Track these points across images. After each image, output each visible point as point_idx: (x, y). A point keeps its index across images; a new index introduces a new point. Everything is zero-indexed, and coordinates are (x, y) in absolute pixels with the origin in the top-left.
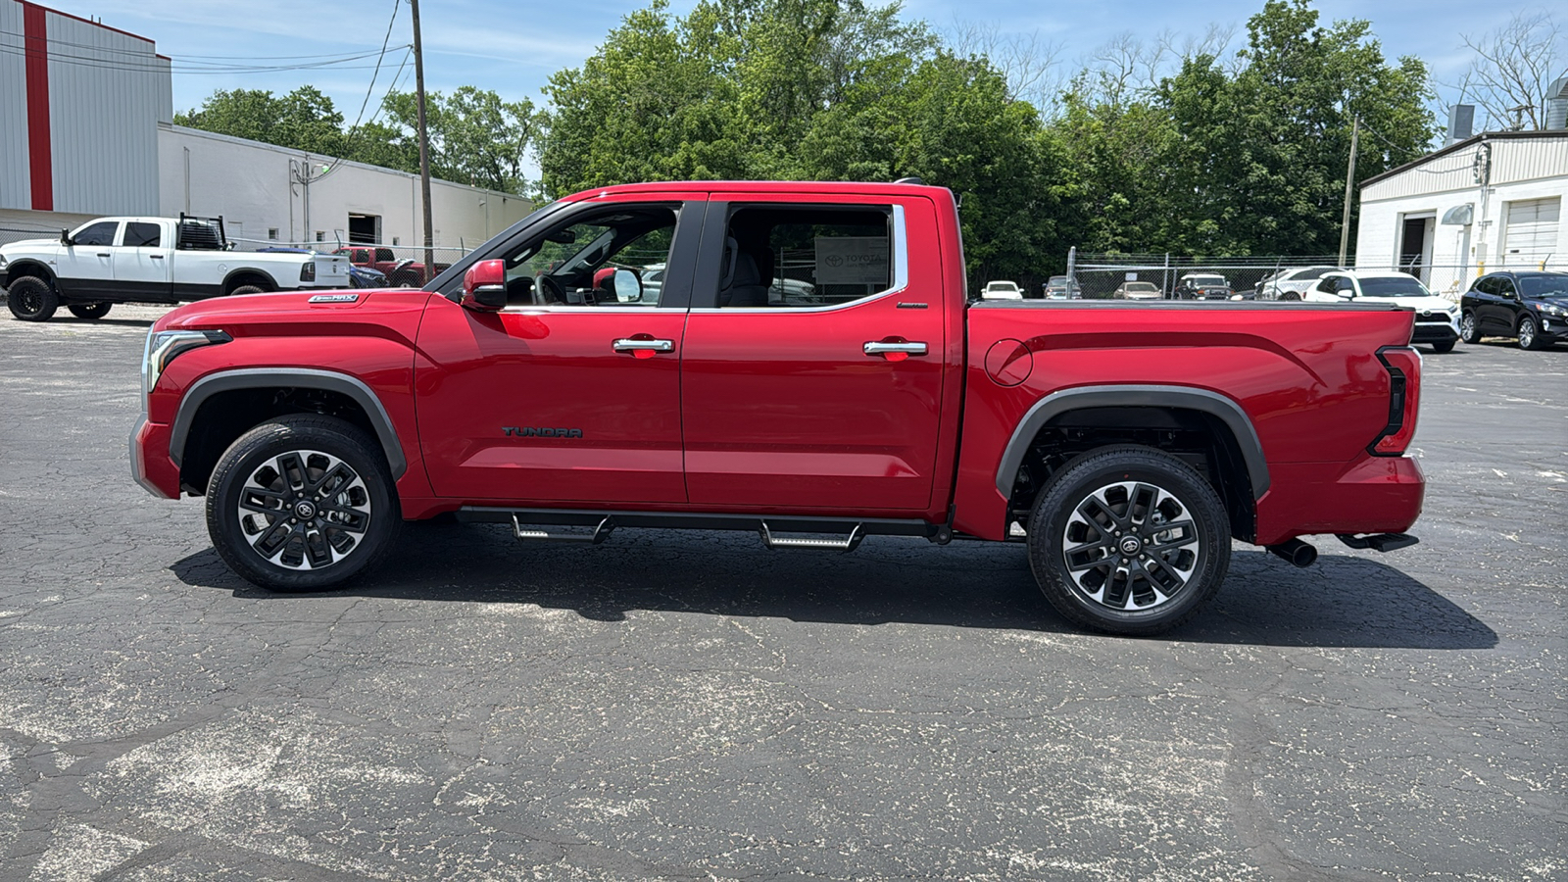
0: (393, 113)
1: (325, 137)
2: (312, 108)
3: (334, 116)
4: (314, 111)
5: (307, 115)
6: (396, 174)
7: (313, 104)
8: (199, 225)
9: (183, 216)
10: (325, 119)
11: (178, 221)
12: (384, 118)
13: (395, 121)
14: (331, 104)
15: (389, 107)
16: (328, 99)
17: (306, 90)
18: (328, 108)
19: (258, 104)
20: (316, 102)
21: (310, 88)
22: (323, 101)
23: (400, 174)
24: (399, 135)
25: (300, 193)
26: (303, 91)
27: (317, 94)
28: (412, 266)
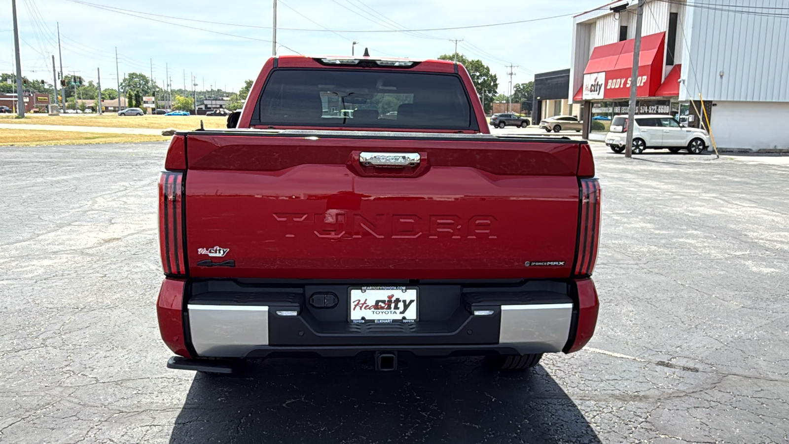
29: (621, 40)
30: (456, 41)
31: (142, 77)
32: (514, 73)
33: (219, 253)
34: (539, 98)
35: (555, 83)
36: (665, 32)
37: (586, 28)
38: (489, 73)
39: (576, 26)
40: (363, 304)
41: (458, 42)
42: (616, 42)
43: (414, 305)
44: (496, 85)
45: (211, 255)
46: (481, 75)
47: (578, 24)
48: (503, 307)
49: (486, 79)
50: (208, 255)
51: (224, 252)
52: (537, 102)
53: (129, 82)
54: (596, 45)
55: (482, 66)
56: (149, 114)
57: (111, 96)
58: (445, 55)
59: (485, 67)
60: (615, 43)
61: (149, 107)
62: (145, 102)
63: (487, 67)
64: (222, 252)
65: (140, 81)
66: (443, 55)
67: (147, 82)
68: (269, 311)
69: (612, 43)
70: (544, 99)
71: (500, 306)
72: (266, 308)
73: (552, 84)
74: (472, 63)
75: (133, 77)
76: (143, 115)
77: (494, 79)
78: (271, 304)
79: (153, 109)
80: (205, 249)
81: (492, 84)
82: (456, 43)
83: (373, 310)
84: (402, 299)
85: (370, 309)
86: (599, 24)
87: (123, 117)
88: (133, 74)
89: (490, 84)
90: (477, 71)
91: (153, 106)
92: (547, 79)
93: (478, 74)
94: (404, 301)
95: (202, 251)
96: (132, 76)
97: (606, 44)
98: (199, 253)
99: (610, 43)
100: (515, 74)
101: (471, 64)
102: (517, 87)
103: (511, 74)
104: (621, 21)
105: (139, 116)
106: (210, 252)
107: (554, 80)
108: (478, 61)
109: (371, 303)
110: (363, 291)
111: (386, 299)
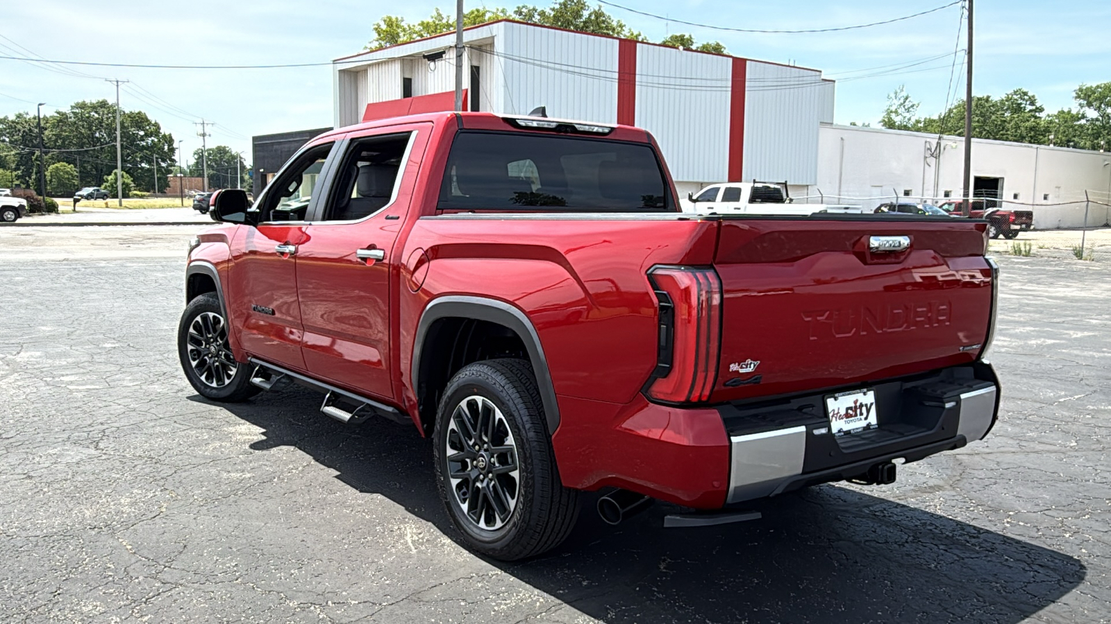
0: (1082, 101)
1: (1027, 124)
2: (1021, 104)
3: (1037, 108)
4: (1023, 106)
5: (1018, 109)
6: (1021, 146)
7: (1021, 101)
8: (769, 187)
9: (755, 182)
10: (1031, 111)
11: (752, 184)
12: (1074, 107)
13: (1082, 107)
14: (1035, 100)
15: (1078, 97)
16: (1033, 96)
17: (1017, 91)
18: (1032, 103)
19: (980, 105)
20: (1024, 99)
21: (1020, 90)
22: (1030, 98)
23: (1025, 146)
24: (1083, 117)
25: (933, 165)
26: (1015, 93)
27: (1025, 94)
28: (998, 213)
29: (404, 97)
30: (117, 82)
32: (207, 134)
33: (749, 367)
34: (262, 170)
35: (286, 150)
36: (467, 90)
37: (352, 77)
38: (159, 132)
39: (338, 72)
40: (837, 414)
41: (119, 83)
42: (399, 98)
43: (873, 408)
44: (172, 150)
45: (742, 371)
46: (146, 135)
47: (340, 71)
48: (963, 396)
49: (156, 140)
50: (738, 371)
51: (755, 366)
52: (260, 176)
54: (371, 101)
55: (147, 120)
58: (84, 102)
59: (153, 122)
60: (398, 100)
63: (156, 123)
64: (752, 365)
66: (80, 101)
68: (807, 432)
69: (393, 99)
70: (271, 172)
71: (959, 395)
72: (803, 429)
73: (281, 152)
74: (131, 116)
77: (169, 140)
78: (808, 422)
80: (737, 364)
81: (166, 148)
82: (117, 86)
83: (845, 419)
84: (864, 403)
85: (842, 418)
86: (372, 73)
89: (164, 149)
90: (140, 128)
92: (272, 144)
93: (142, 133)
94: (866, 405)
95: (734, 367)
97: (384, 100)
98: (731, 370)
99: (390, 99)
100: (210, 135)
101: (129, 117)
102: (199, 154)
103: (204, 135)
104: (403, 71)
106: (742, 368)
107: (283, 146)
108: (139, 113)
109: (843, 412)
110: (836, 399)
111: (853, 405)
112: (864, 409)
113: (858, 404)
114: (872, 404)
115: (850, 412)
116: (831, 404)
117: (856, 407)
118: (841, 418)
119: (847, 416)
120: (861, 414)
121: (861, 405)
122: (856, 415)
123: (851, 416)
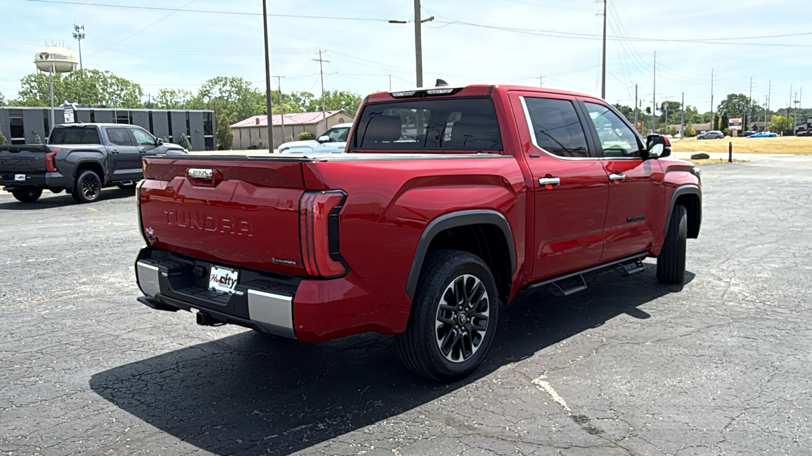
31: (742, 97)
40: (215, 278)
43: (236, 283)
53: (727, 104)
56: (735, 137)
57: (707, 119)
61: (735, 129)
62: (732, 124)
65: (739, 101)
67: (748, 102)
75: (732, 99)
76: (723, 138)
79: (739, 132)
83: (218, 283)
87: (702, 140)
88: (733, 95)
91: (740, 128)
94: (232, 279)
96: (731, 97)
105: (719, 139)
109: (219, 278)
110: (216, 269)
111: (225, 276)
112: (231, 282)
113: (228, 277)
114: (235, 280)
115: (223, 280)
116: (214, 271)
117: (226, 278)
118: (217, 281)
119: (221, 281)
120: (229, 284)
121: (230, 279)
122: (225, 283)
123: (223, 283)
